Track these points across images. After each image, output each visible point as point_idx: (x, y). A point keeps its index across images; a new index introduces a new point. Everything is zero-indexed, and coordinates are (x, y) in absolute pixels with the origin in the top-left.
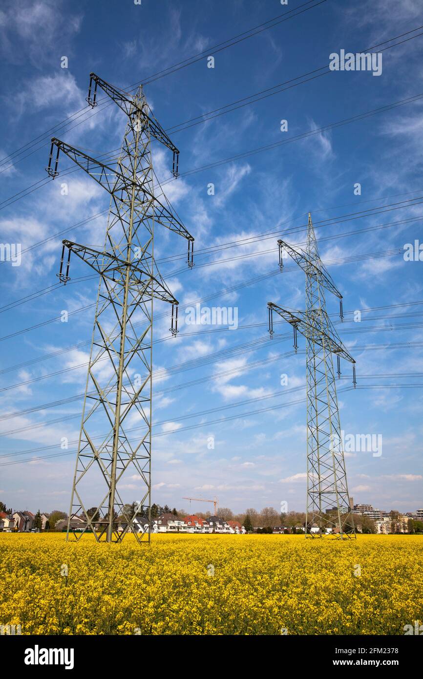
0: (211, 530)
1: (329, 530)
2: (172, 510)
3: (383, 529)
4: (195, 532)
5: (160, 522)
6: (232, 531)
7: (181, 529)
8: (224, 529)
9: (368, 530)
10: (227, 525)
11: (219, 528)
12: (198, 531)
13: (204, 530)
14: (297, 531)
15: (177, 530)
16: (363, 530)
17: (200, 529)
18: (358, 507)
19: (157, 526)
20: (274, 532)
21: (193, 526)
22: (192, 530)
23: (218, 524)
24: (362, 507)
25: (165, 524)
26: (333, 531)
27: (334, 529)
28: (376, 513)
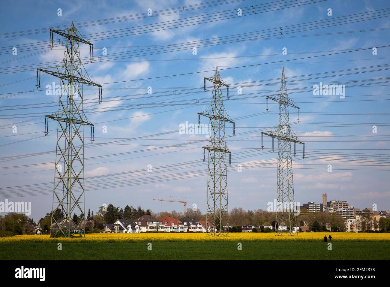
0: (186, 230)
1: (296, 228)
2: (145, 211)
3: (353, 227)
4: (171, 232)
5: (140, 223)
6: (204, 230)
7: (160, 229)
8: (197, 228)
9: (336, 229)
10: (200, 224)
11: (193, 228)
12: (174, 230)
13: (179, 230)
14: (265, 230)
15: (156, 230)
16: (332, 229)
17: (175, 229)
18: (332, 204)
19: (138, 226)
20: (243, 231)
21: (169, 225)
22: (169, 230)
23: (191, 223)
24: (337, 203)
25: (144, 224)
26: (300, 229)
27: (301, 227)
28: (350, 211)
